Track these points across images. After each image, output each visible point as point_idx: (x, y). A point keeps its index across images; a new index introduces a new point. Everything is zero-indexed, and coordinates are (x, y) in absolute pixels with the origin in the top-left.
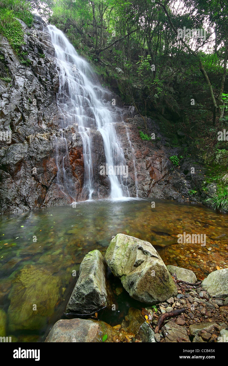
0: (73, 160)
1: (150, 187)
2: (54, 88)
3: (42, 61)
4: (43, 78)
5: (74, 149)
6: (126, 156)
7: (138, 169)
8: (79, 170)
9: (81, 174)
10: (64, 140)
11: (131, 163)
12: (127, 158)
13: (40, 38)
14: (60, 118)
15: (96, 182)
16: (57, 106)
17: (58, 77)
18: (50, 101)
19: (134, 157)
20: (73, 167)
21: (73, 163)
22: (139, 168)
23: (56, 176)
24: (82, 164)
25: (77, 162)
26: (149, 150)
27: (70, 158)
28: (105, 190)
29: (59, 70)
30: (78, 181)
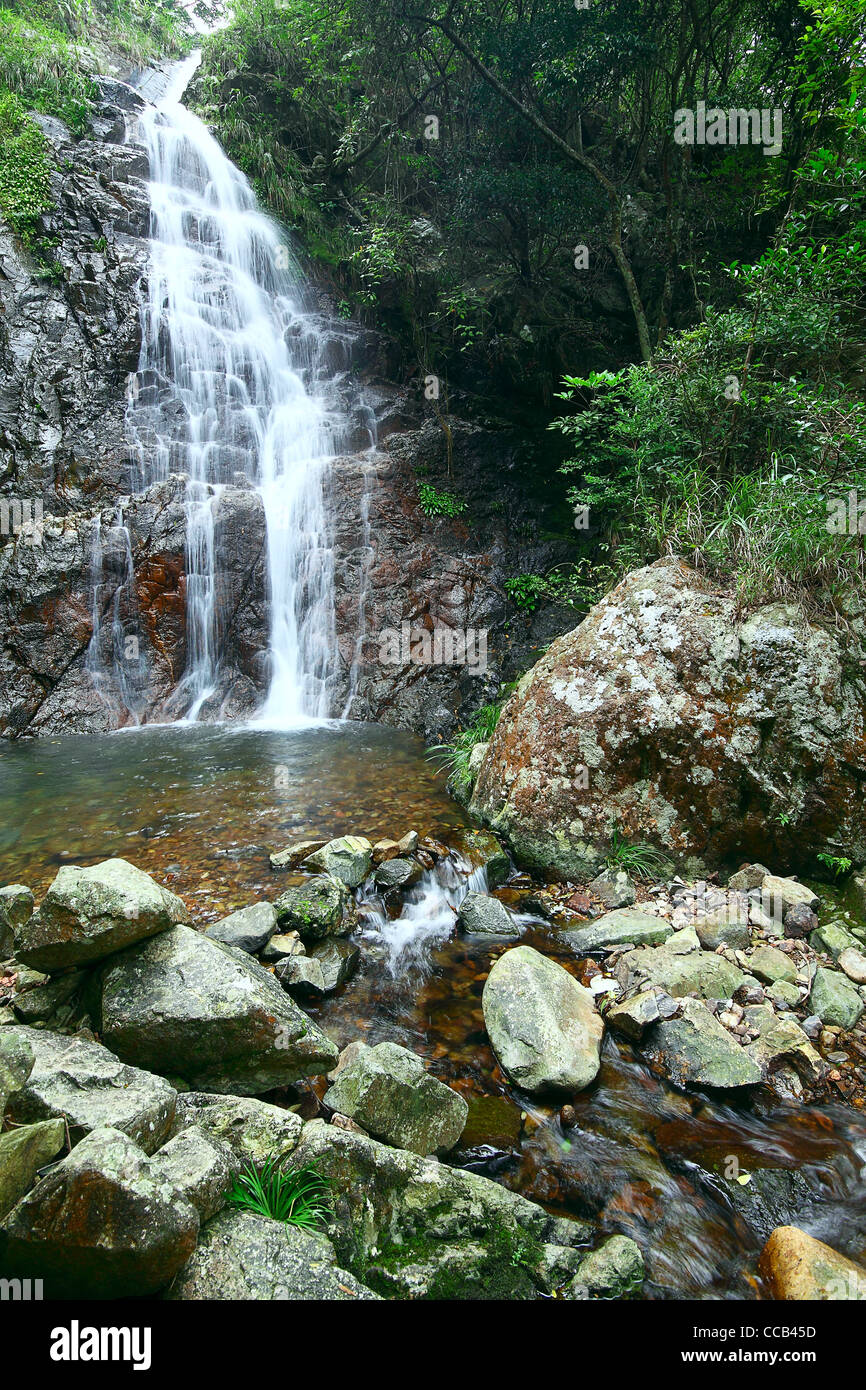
0: (154, 595)
1: (395, 686)
2: (120, 356)
3: (98, 263)
4: (92, 324)
5: (155, 559)
6: (338, 580)
7: (372, 625)
8: (170, 627)
9: (178, 639)
10: (122, 533)
11: (349, 604)
12: (342, 587)
13: (101, 177)
14: (128, 461)
15: (231, 664)
16: (122, 418)
17: (137, 318)
18: (98, 405)
19: (367, 581)
20: (151, 618)
21: (150, 606)
22: (376, 619)
23: (86, 646)
24: (180, 608)
25: (166, 601)
26: (436, 556)
27: (143, 591)
28: (250, 691)
29: (145, 288)
30: (168, 660)
